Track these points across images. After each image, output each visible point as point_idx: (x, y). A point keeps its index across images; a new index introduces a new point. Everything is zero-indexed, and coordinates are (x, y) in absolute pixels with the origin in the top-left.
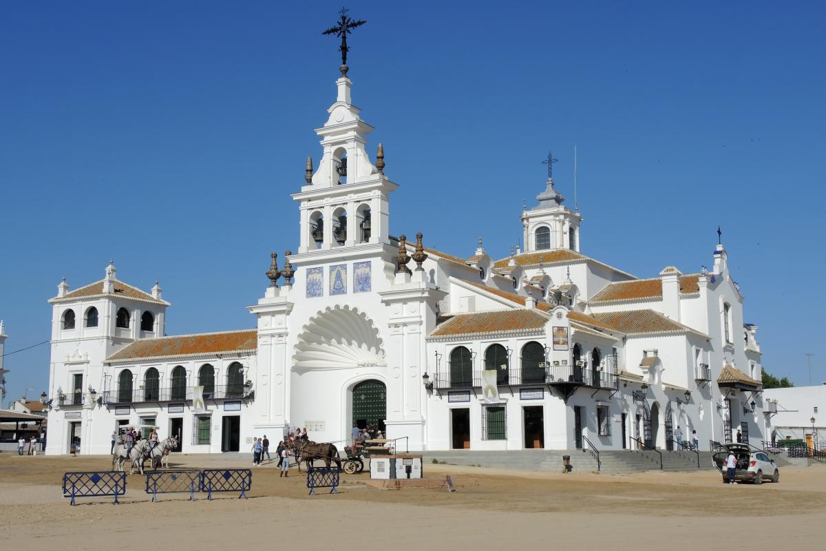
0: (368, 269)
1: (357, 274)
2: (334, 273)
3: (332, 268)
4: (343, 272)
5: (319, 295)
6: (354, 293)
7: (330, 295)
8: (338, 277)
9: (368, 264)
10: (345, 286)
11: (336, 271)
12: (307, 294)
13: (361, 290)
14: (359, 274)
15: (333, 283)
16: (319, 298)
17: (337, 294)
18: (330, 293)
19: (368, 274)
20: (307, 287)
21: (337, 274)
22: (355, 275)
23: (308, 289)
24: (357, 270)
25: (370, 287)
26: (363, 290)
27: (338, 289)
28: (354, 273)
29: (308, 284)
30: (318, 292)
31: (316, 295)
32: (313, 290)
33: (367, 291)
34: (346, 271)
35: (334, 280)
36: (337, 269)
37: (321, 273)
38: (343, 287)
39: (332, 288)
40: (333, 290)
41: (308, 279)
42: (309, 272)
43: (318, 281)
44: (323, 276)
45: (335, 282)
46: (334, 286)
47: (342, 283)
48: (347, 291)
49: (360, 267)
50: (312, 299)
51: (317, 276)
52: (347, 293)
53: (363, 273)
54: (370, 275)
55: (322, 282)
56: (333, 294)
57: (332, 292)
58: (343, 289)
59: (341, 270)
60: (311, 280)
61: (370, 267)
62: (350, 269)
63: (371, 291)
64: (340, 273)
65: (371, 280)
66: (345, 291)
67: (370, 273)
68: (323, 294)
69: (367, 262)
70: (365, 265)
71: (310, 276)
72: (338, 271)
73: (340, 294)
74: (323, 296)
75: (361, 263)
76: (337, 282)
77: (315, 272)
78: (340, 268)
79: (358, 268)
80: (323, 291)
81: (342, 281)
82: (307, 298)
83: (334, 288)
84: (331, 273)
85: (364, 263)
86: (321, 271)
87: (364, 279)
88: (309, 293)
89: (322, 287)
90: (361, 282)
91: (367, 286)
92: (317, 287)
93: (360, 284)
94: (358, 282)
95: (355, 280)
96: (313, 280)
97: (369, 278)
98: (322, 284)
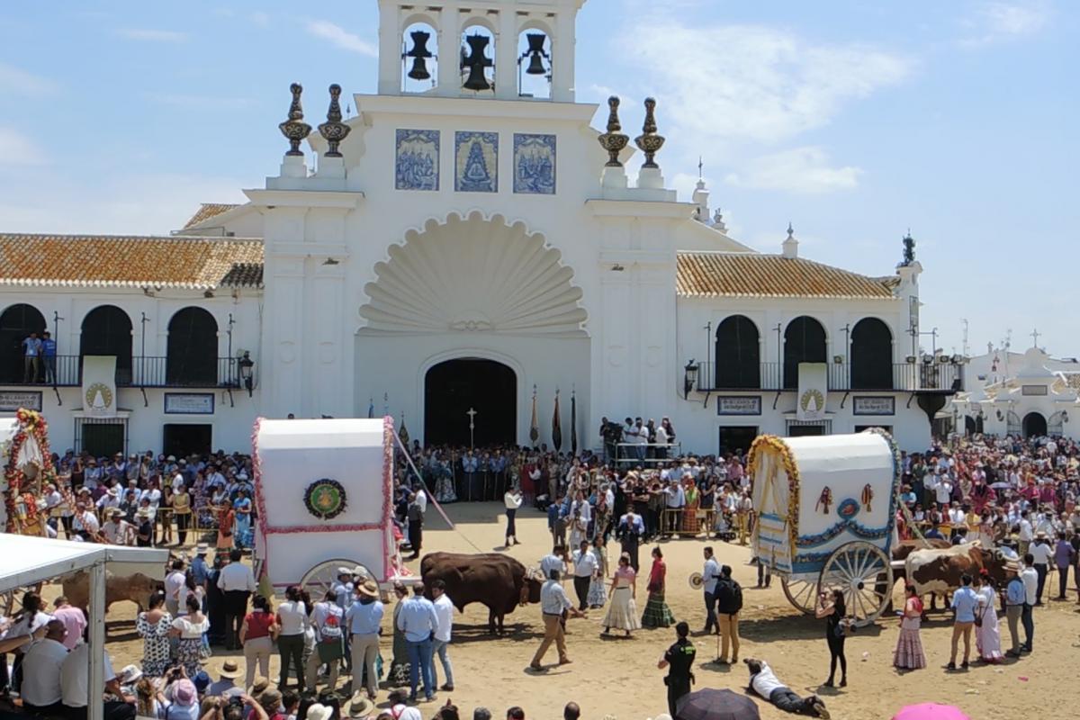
0: (548, 149)
1: (523, 157)
2: (466, 148)
3: (461, 137)
4: (487, 149)
5: (428, 187)
6: (514, 191)
7: (456, 190)
8: (476, 154)
9: (550, 140)
10: (492, 174)
11: (470, 144)
12: (397, 181)
13: (531, 189)
14: (527, 157)
15: (462, 167)
16: (426, 192)
17: (473, 189)
18: (456, 185)
19: (547, 159)
20: (398, 166)
21: (472, 149)
22: (518, 157)
23: (398, 171)
25: (553, 184)
26: (535, 189)
27: (476, 179)
28: (515, 152)
29: (400, 161)
30: (424, 180)
31: (419, 185)
32: (412, 173)
33: (544, 192)
34: (497, 147)
35: (465, 161)
36: (473, 139)
37: (433, 143)
38: (488, 178)
39: (460, 176)
40: (464, 181)
41: (400, 151)
42: (403, 136)
43: (424, 157)
44: (438, 150)
45: (469, 166)
46: (466, 174)
47: (485, 169)
48: (496, 187)
49: (530, 144)
50: (410, 191)
51: (425, 149)
52: (496, 191)
53: (536, 156)
54: (553, 163)
55: (435, 161)
56: (465, 188)
57: (460, 185)
58: (489, 181)
59: (482, 142)
60: (409, 154)
61: (554, 146)
62: (506, 146)
63: (554, 192)
64: (481, 149)
65: (555, 172)
66: (492, 186)
67: (551, 159)
68: (438, 185)
69: (546, 136)
70: (541, 142)
71: (405, 145)
72: (475, 143)
73: (481, 190)
74: (437, 189)
75: (531, 136)
76: (474, 165)
77: (418, 139)
78: (481, 139)
79: (525, 145)
80: (438, 179)
81: (485, 165)
82: (397, 188)
83: (466, 176)
84: (457, 146)
85: (538, 136)
86: (433, 138)
87: (539, 169)
88: (403, 179)
89: (435, 171)
90: (531, 173)
91: (546, 183)
92: (424, 170)
93: (530, 176)
94: (523, 172)
95: (517, 168)
96: (413, 153)
97: (550, 167)
98: (435, 165)
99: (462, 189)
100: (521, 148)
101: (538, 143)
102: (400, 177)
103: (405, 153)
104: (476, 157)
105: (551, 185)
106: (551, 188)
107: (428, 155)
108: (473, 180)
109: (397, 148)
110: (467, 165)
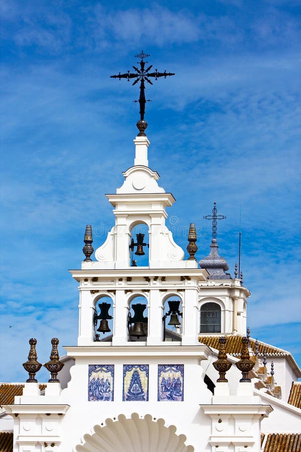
0: (178, 374)
1: (163, 379)
2: (129, 374)
3: (127, 368)
4: (142, 375)
5: (107, 399)
6: (159, 400)
7: (123, 400)
8: (136, 379)
9: (180, 368)
10: (145, 390)
11: (132, 372)
12: (89, 396)
13: (169, 398)
14: (166, 379)
15: (127, 386)
16: (106, 402)
17: (133, 400)
18: (124, 397)
19: (178, 379)
20: (90, 387)
21: (133, 375)
22: (161, 379)
23: (90, 390)
24: (163, 374)
25: (182, 395)
26: (171, 398)
27: (136, 394)
28: (159, 376)
29: (91, 384)
30: (105, 395)
31: (102, 398)
32: (98, 391)
33: (176, 400)
34: (148, 374)
35: (129, 382)
36: (134, 369)
37: (110, 373)
38: (142, 392)
39: (126, 391)
40: (129, 395)
41: (91, 378)
42: (93, 368)
43: (105, 381)
44: (113, 376)
45: (131, 386)
46: (129, 390)
47: (141, 387)
48: (148, 398)
49: (168, 371)
50: (96, 402)
51: (105, 376)
52: (148, 400)
53: (172, 378)
54: (182, 382)
55: (111, 383)
56: (129, 399)
57: (126, 397)
58: (143, 394)
59: (139, 371)
60: (96, 379)
61: (182, 372)
62: (153, 369)
63: (183, 400)
64: (138, 375)
65: (183, 387)
66: (145, 397)
67: (181, 379)
68: (113, 398)
69: (178, 365)
70: (175, 369)
71: (94, 374)
72: (136, 371)
73: (138, 400)
74: (113, 400)
75: (168, 365)
76: (134, 385)
77: (101, 370)
78: (138, 369)
79: (165, 372)
80: (113, 394)
81: (141, 385)
82: (89, 400)
83: (129, 392)
84: (124, 373)
85: (173, 365)
86: (110, 369)
87: (173, 386)
88: (93, 394)
89: (111, 390)
90: (169, 388)
91: (177, 394)
92: (105, 389)
93: (168, 390)
94: (164, 388)
95: (160, 386)
96: (98, 379)
97: (181, 384)
98: (111, 386)
99: (127, 400)
100: (162, 373)
101: (173, 370)
102: (91, 393)
103: (94, 379)
104: (136, 380)
105: (180, 395)
106: (181, 397)
107: (107, 380)
108: (133, 394)
109: (89, 376)
110: (130, 385)
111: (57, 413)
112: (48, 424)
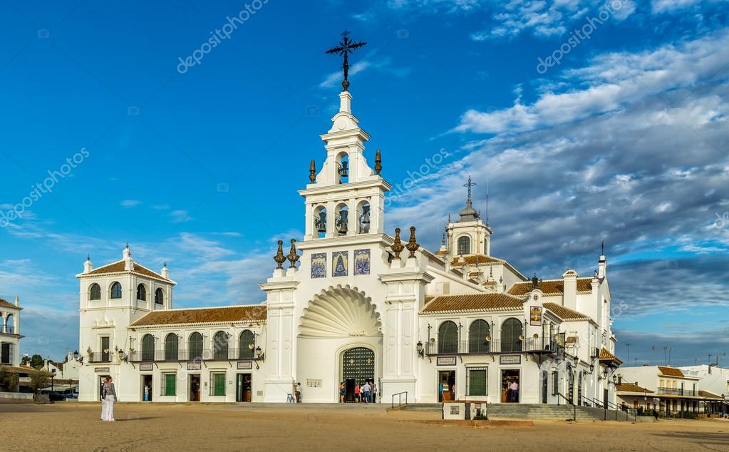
0: (367, 255)
1: (357, 260)
2: (336, 259)
3: (335, 253)
4: (344, 258)
5: (323, 276)
6: (354, 275)
7: (333, 276)
8: (340, 261)
9: (368, 251)
10: (346, 269)
11: (338, 257)
12: (312, 275)
14: (359, 259)
15: (335, 267)
16: (322, 278)
17: (339, 276)
19: (367, 259)
20: (312, 269)
21: (339, 259)
23: (312, 271)
25: (369, 270)
26: (362, 273)
28: (355, 258)
29: (313, 267)
30: (321, 274)
31: (319, 276)
32: (317, 272)
33: (366, 274)
34: (347, 257)
35: (336, 264)
36: (339, 254)
37: (324, 258)
38: (344, 270)
39: (334, 271)
40: (336, 273)
41: (313, 263)
42: (314, 257)
43: (321, 264)
44: (326, 261)
45: (337, 266)
46: (336, 269)
47: (343, 266)
49: (360, 254)
50: (316, 279)
51: (321, 261)
52: (348, 275)
53: (363, 259)
54: (369, 261)
55: (325, 266)
57: (334, 274)
59: (342, 256)
60: (316, 264)
61: (369, 254)
62: (351, 255)
63: (370, 273)
64: (342, 259)
65: (370, 265)
66: (346, 273)
67: (369, 259)
68: (326, 275)
70: (365, 253)
71: (314, 260)
72: (340, 256)
73: (342, 276)
74: (326, 277)
75: (361, 250)
76: (339, 266)
77: (319, 257)
78: (342, 254)
80: (326, 273)
82: (312, 278)
83: (336, 271)
84: (333, 258)
85: (363, 250)
86: (324, 256)
87: (364, 264)
89: (325, 270)
90: (361, 266)
91: (366, 270)
92: (321, 270)
93: (360, 268)
94: (358, 266)
95: (355, 265)
97: (368, 263)
99: (335, 276)
100: (357, 256)
101: (363, 253)
102: (313, 273)
106: (368, 272)
108: (339, 272)
111: (292, 286)
112: (287, 293)
